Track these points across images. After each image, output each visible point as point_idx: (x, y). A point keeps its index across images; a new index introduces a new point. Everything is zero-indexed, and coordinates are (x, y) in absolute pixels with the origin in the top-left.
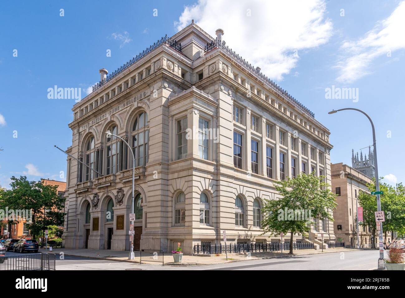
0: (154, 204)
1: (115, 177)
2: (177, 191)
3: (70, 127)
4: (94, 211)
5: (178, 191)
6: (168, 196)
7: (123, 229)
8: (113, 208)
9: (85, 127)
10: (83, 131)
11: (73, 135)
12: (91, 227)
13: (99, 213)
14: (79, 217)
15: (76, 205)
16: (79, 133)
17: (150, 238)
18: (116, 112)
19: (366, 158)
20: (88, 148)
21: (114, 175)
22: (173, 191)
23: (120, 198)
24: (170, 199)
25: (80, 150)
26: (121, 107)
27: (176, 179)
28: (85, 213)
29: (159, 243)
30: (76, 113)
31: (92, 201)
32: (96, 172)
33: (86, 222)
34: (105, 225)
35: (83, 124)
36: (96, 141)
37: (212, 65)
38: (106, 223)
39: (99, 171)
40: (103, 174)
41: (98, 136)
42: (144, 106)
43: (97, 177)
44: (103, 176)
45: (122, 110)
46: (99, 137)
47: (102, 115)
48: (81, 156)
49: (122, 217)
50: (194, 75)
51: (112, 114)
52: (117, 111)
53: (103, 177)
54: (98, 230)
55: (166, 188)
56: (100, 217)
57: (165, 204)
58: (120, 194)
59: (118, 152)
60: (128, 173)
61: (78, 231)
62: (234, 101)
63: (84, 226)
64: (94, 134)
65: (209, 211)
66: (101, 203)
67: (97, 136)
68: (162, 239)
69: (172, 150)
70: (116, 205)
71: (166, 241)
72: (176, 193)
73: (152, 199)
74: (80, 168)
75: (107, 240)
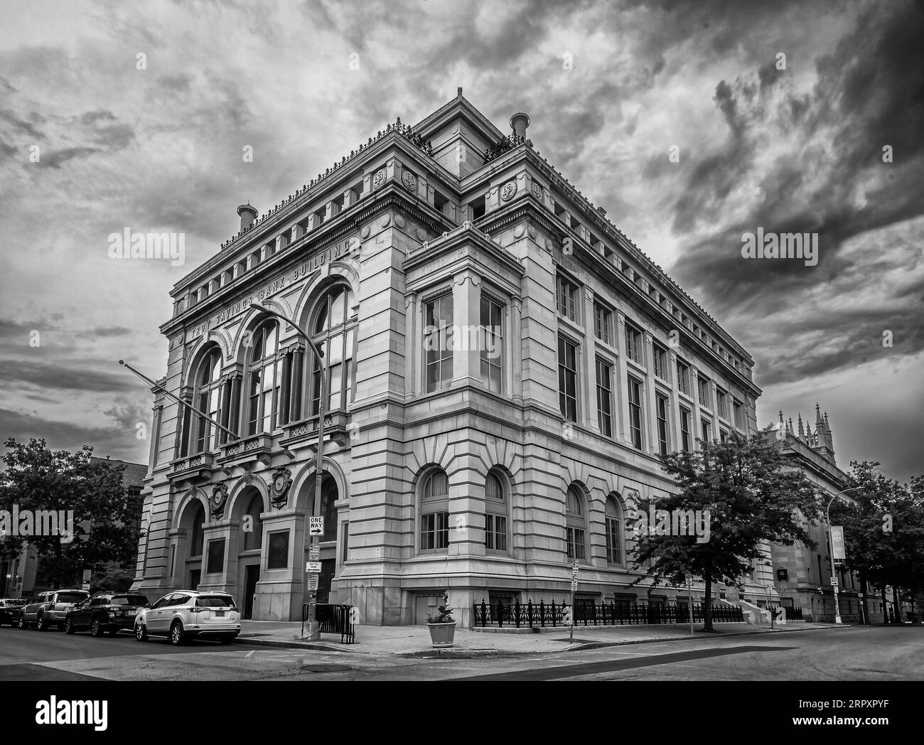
0: (367, 500)
1: (269, 441)
2: (426, 470)
3: (163, 333)
4: (213, 524)
5: (429, 468)
6: (402, 481)
7: (284, 565)
8: (262, 515)
9: (201, 331)
10: (195, 340)
11: (171, 349)
12: (204, 566)
13: (225, 528)
14: (175, 541)
15: (170, 511)
16: (186, 345)
17: (356, 587)
18: (276, 292)
19: (809, 430)
20: (206, 378)
21: (266, 436)
22: (416, 470)
23: (280, 491)
24: (407, 487)
25: (186, 384)
26: (289, 279)
27: (423, 438)
28: (190, 532)
29: (380, 600)
30: (179, 301)
31: (209, 499)
32: (223, 430)
33: (193, 554)
34: (240, 557)
35: (196, 324)
36: (225, 359)
37: (507, 185)
38: (243, 554)
39: (231, 428)
40: (239, 436)
41: (230, 349)
42: (344, 273)
43: (226, 442)
44: (239, 438)
45: (292, 285)
46: (233, 350)
47: (242, 301)
48: (186, 396)
49: (284, 535)
50: (464, 209)
51: (265, 297)
52: (279, 289)
53: (239, 441)
54: (221, 570)
55: (398, 461)
56: (228, 538)
57: (396, 500)
58: (281, 480)
59: (279, 383)
60: (303, 428)
61: (170, 575)
62: (558, 266)
63: (187, 563)
64: (222, 345)
65: (505, 518)
66: (232, 504)
67: (228, 348)
68: (386, 589)
69: (414, 372)
70: (270, 508)
71: (398, 594)
72: (423, 473)
73: (362, 488)
74: (182, 424)
75: (242, 596)
